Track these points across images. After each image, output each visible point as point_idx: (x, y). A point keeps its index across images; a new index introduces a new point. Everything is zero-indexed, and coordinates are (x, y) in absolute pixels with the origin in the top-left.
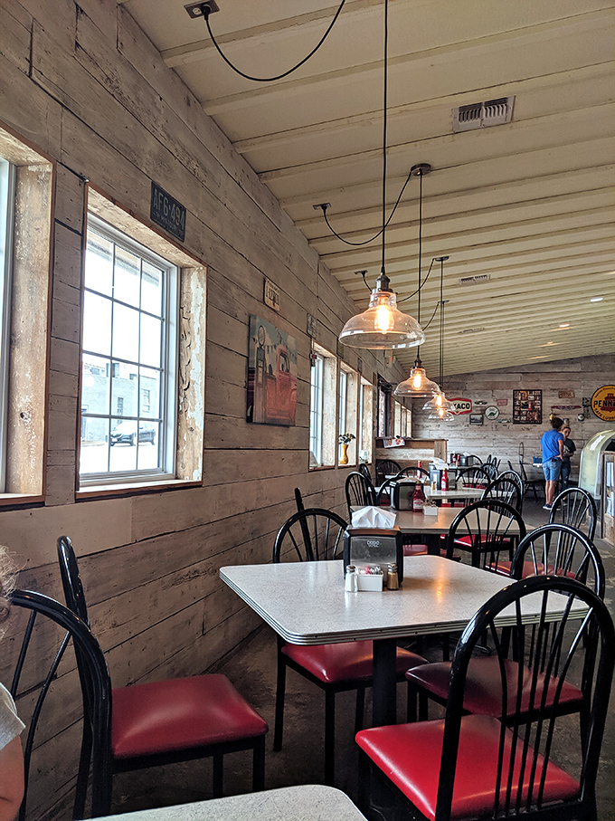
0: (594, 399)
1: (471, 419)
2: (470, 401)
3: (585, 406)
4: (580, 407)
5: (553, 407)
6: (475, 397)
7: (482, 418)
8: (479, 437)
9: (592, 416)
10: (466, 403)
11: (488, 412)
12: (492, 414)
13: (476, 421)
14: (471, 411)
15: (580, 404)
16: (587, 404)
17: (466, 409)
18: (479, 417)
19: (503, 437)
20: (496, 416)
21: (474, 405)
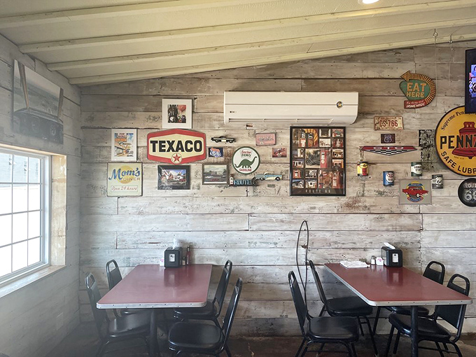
0: (441, 133)
1: (204, 174)
2: (203, 136)
3: (424, 147)
4: (412, 148)
5: (364, 149)
6: (212, 128)
7: (227, 172)
8: (221, 209)
9: (436, 165)
10: (193, 139)
11: (237, 159)
12: (246, 163)
13: (215, 178)
14: (204, 157)
15: (414, 142)
16: (427, 141)
17: (194, 153)
18: (220, 169)
19: (270, 210)
20: (254, 167)
21: (210, 143)
